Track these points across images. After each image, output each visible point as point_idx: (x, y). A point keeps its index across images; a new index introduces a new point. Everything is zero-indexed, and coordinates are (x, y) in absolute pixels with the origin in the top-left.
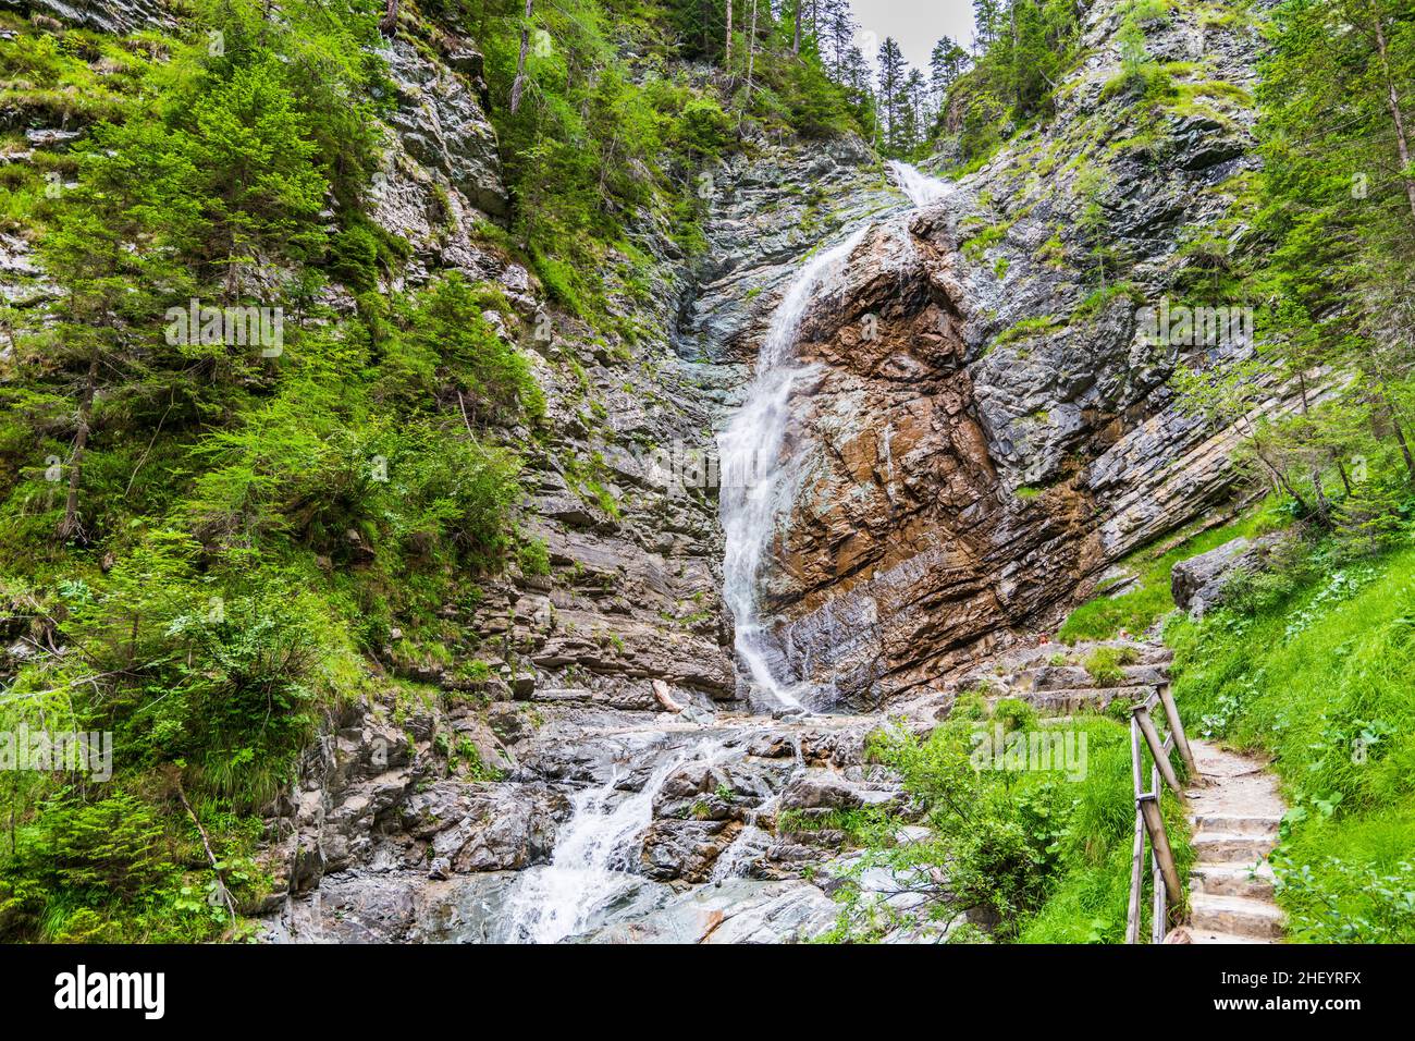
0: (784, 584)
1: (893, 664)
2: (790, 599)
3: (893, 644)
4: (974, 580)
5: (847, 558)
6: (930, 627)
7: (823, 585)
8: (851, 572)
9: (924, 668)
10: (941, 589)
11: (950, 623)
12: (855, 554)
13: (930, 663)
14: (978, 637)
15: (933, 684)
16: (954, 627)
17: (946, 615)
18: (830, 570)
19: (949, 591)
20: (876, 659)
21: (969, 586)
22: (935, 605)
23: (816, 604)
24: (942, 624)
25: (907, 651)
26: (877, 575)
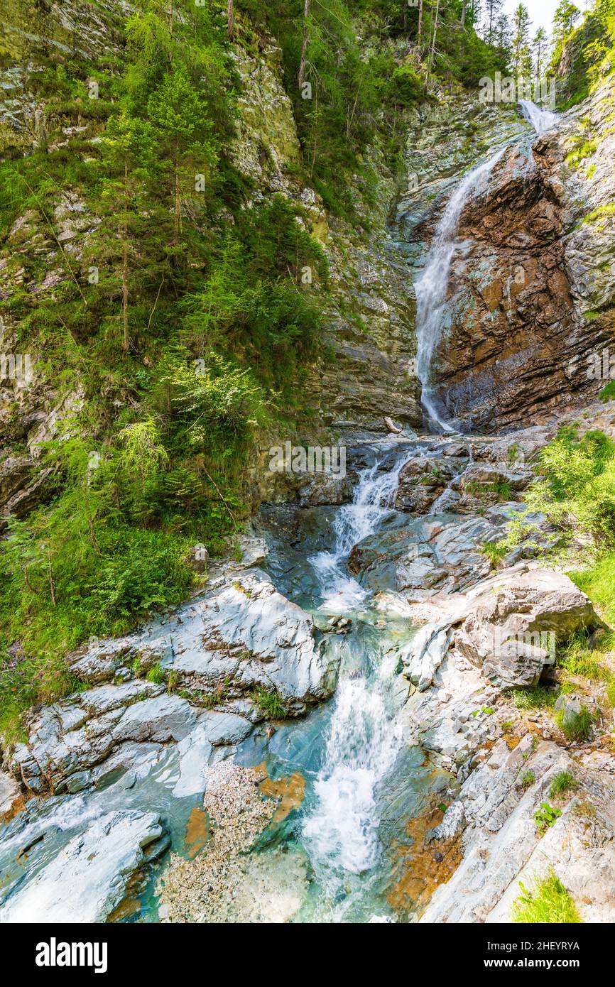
0: (446, 366)
1: (503, 410)
2: (448, 375)
3: (504, 400)
4: (553, 365)
5: (481, 353)
6: (525, 391)
7: (467, 368)
8: (483, 361)
9: (520, 413)
10: (534, 370)
11: (536, 389)
12: (486, 351)
13: (524, 410)
14: (552, 396)
15: (524, 421)
16: (538, 391)
17: (534, 385)
18: (471, 359)
19: (538, 371)
20: (494, 407)
21: (549, 368)
22: (530, 378)
23: (463, 378)
24: (532, 389)
25: (512, 403)
26: (497, 362)
